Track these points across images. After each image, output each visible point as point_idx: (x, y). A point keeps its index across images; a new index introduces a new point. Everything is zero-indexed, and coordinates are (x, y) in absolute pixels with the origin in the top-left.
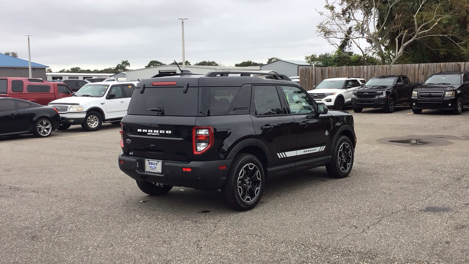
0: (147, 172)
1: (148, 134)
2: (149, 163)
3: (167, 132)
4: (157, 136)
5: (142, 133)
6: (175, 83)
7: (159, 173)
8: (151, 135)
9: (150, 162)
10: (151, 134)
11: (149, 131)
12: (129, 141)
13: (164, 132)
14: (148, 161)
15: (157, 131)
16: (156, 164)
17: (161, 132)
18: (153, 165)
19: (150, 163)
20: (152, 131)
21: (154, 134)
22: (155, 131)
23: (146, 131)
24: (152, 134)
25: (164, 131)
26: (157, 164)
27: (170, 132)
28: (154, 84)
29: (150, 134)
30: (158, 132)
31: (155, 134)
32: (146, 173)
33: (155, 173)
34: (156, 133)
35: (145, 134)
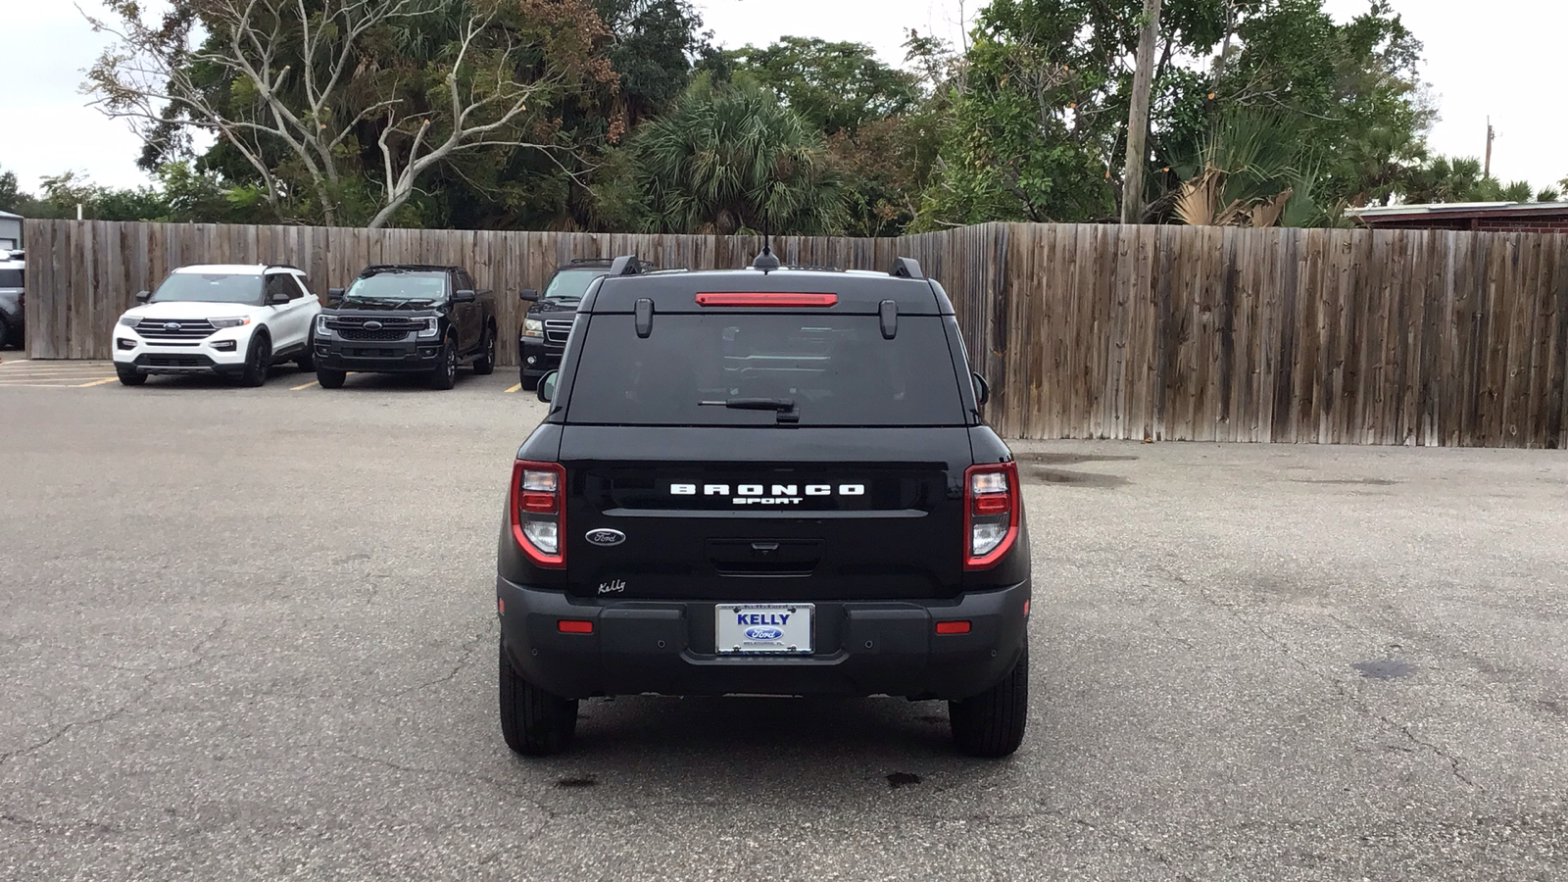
0: (726, 655)
1: (736, 501)
2: (741, 619)
3: (844, 490)
4: (791, 506)
5: (699, 501)
6: (830, 299)
7: (804, 655)
8: (757, 506)
9: (741, 613)
10: (758, 500)
11: (742, 489)
12: (612, 534)
13: (828, 493)
14: (736, 610)
15: (792, 490)
16: (778, 620)
17: (810, 490)
18: (763, 623)
19: (748, 619)
20: (759, 489)
21: (772, 501)
22: (777, 489)
23: (724, 490)
24: (764, 501)
25: (828, 487)
26: (784, 619)
27: (859, 490)
28: (709, 298)
29: (750, 501)
30: (795, 493)
31: (778, 501)
32: (719, 661)
33: (773, 655)
34: (783, 495)
35: (718, 501)
